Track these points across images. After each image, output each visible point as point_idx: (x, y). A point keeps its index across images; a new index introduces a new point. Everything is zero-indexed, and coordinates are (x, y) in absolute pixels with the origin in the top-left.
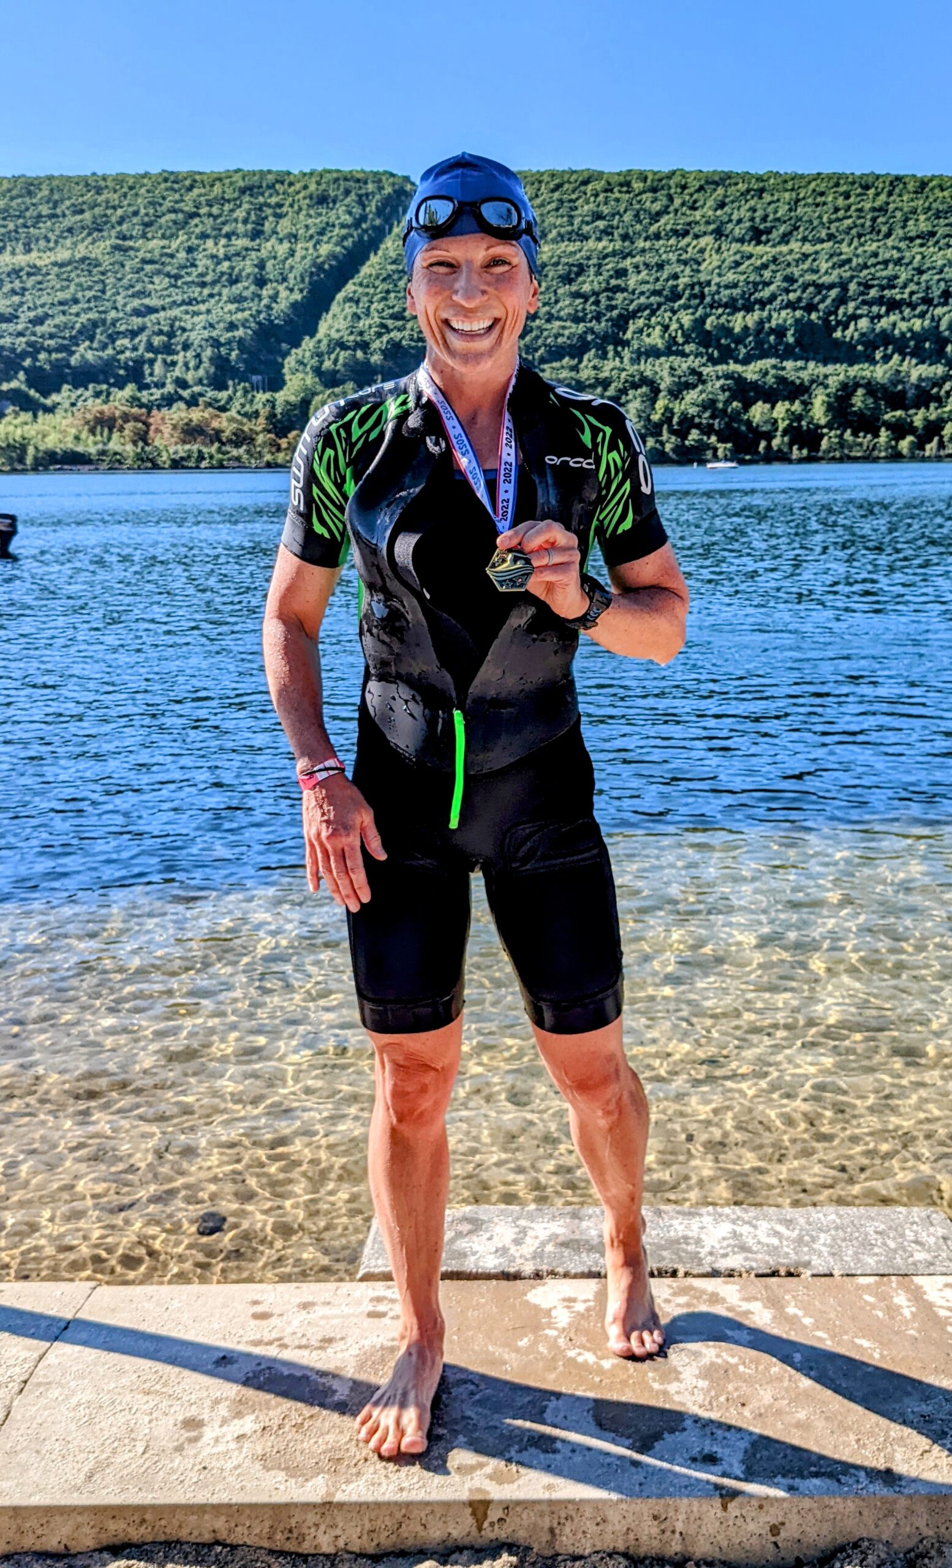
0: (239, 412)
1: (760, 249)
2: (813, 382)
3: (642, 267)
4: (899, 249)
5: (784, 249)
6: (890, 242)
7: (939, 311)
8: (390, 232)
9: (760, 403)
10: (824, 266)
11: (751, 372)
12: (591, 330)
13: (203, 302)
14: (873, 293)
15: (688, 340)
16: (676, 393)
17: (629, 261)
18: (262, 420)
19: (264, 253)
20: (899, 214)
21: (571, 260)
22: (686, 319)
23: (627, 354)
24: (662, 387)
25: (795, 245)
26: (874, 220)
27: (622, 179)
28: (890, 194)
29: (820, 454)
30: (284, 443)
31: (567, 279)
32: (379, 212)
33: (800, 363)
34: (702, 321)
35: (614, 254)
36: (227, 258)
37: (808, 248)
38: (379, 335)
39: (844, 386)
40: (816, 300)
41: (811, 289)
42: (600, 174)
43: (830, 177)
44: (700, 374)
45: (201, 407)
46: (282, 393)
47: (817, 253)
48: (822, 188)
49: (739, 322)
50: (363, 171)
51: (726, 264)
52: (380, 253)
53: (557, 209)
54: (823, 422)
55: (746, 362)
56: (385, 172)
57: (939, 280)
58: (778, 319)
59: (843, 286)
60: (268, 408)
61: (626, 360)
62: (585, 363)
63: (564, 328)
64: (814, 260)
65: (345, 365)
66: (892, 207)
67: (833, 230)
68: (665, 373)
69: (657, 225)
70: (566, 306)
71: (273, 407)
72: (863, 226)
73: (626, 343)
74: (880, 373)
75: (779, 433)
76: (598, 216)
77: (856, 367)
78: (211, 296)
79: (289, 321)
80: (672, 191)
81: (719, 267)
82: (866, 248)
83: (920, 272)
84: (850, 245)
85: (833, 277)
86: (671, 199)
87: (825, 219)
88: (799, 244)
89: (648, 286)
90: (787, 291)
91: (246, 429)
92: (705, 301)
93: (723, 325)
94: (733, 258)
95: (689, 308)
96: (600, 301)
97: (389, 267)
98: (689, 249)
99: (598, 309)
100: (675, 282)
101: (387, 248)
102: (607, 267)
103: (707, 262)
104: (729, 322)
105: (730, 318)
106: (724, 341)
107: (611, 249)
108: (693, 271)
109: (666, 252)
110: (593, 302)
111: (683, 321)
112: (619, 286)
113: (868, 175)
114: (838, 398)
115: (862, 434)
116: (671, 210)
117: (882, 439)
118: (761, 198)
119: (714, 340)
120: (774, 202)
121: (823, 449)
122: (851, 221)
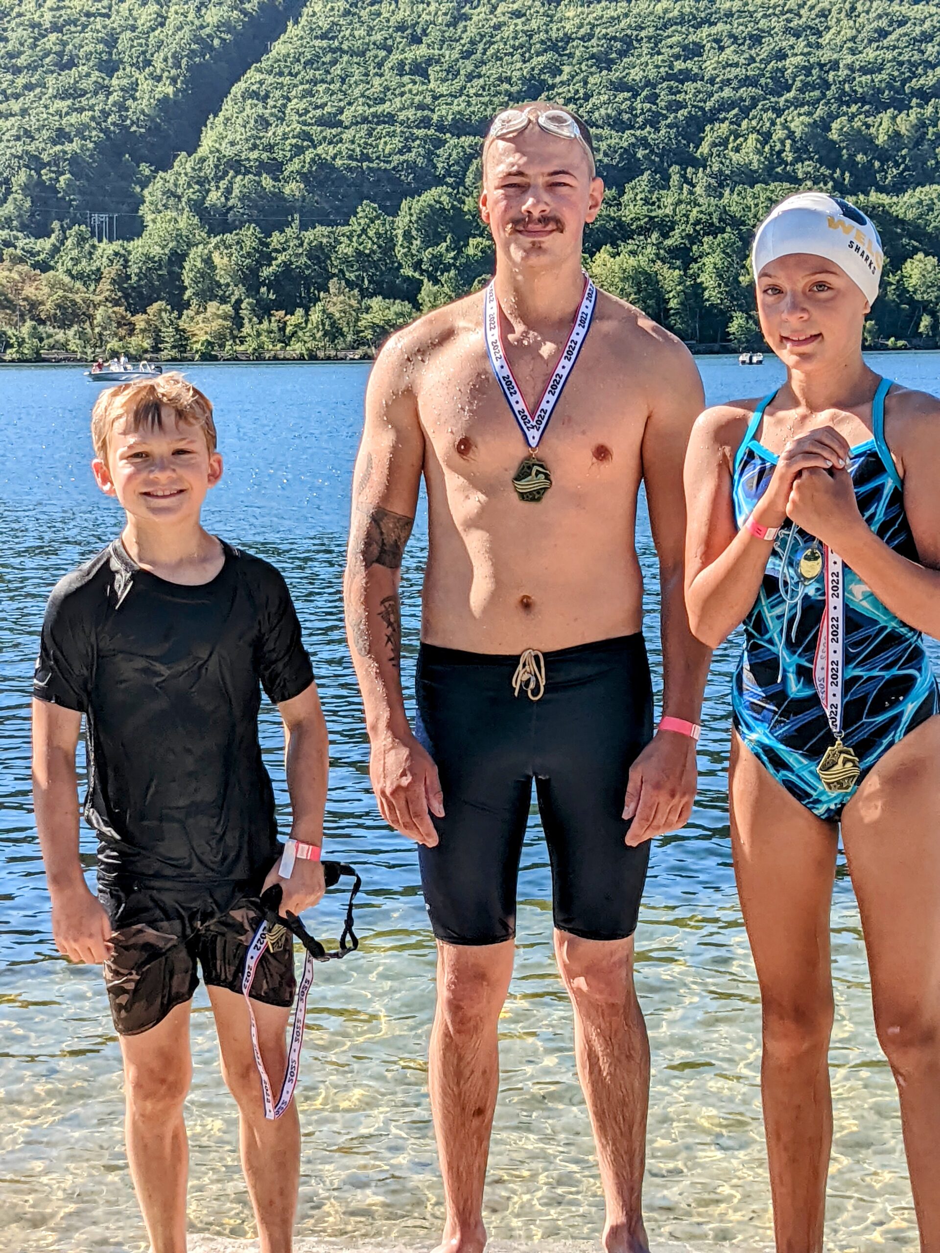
0: (69, 272)
3: (727, 42)
9: (920, 255)
11: (904, 205)
12: (644, 142)
13: (17, 96)
17: (705, 30)
18: (105, 285)
19: (115, 21)
21: (611, 31)
22: (798, 123)
23: (702, 179)
30: (140, 321)
31: (603, 62)
34: (825, 124)
35: (682, 20)
36: (56, 28)
38: (299, 150)
45: (7, 263)
46: (138, 242)
49: (883, 126)
51: (864, 34)
52: (303, 21)
55: (898, 188)
60: (117, 266)
61: (698, 190)
65: (243, 198)
70: (601, 104)
71: (125, 266)
73: (702, 163)
78: (29, 87)
79: (154, 130)
81: (853, 39)
89: (735, 71)
91: (78, 298)
92: (829, 93)
93: (859, 131)
94: (875, 25)
95: (802, 105)
96: (657, 96)
97: (317, 43)
98: (802, 12)
99: (654, 108)
100: (780, 65)
101: (314, 14)
102: (669, 41)
103: (832, 31)
104: (868, 127)
105: (870, 120)
106: (859, 157)
107: (676, 13)
108: (809, 45)
109: (765, 16)
110: (646, 97)
111: (792, 126)
112: (688, 71)
119: (844, 154)
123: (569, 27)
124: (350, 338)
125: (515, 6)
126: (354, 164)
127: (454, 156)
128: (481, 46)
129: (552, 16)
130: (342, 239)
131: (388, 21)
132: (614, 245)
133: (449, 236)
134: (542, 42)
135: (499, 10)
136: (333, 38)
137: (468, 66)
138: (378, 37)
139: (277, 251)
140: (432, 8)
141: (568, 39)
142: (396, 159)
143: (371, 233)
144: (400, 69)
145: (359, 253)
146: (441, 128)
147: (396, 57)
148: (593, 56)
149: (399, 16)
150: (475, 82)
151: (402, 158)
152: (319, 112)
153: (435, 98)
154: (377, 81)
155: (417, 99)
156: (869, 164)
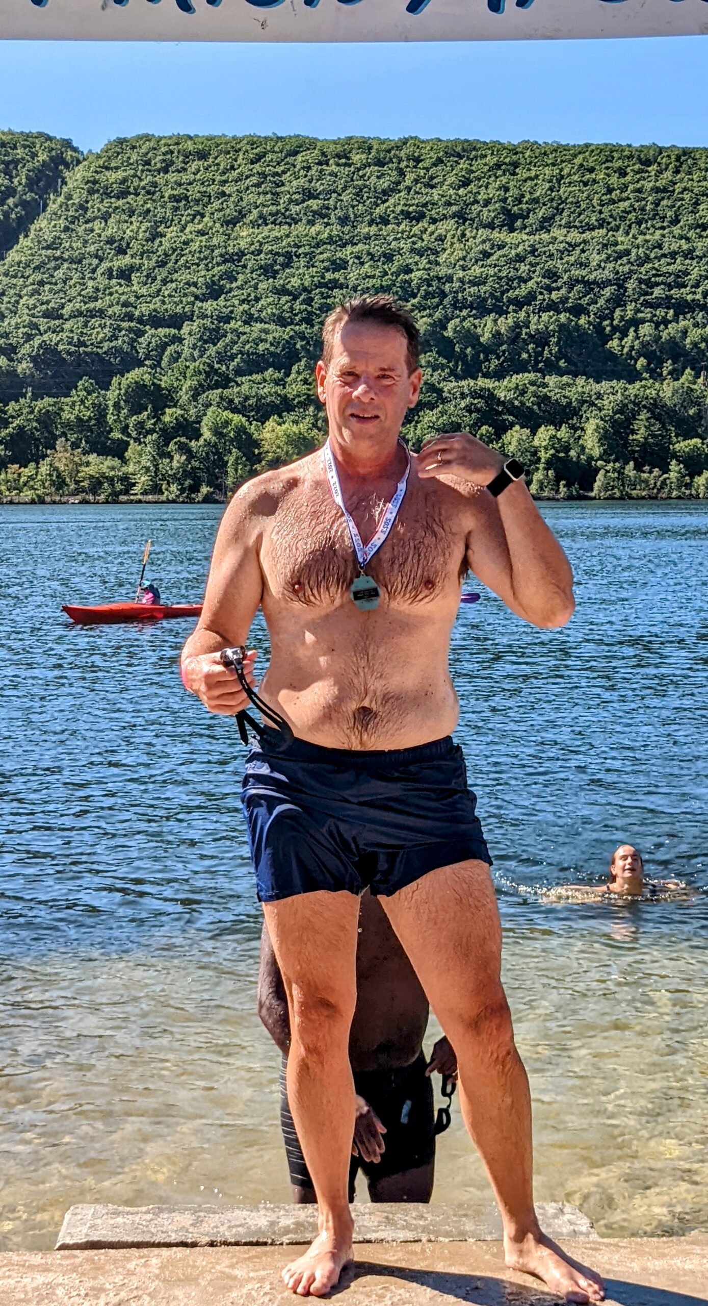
1: (515, 237)
2: (583, 402)
3: (365, 258)
4: (688, 239)
5: (545, 236)
6: (677, 230)
8: (44, 211)
9: (517, 427)
10: (595, 259)
11: (504, 389)
14: (658, 292)
17: (349, 247)
20: (687, 196)
21: (276, 248)
25: (557, 233)
26: (657, 203)
27: (339, 148)
28: (677, 172)
29: (592, 494)
31: (268, 271)
32: (31, 184)
33: (565, 379)
34: (443, 324)
35: (331, 240)
37: (574, 236)
38: (29, 338)
39: (622, 409)
40: (585, 301)
41: (579, 287)
42: (311, 144)
43: (601, 149)
44: (440, 391)
47: (585, 242)
48: (591, 163)
49: (487, 328)
50: (11, 132)
51: (472, 255)
52: (32, 235)
53: (258, 185)
55: (499, 375)
56: (40, 135)
58: (538, 323)
59: (620, 282)
62: (293, 376)
63: (266, 332)
64: (583, 251)
66: (678, 187)
67: (606, 215)
69: (383, 207)
70: (268, 305)
72: (643, 209)
74: (667, 390)
75: (541, 466)
76: (310, 194)
77: (638, 384)
80: (404, 164)
81: (464, 259)
82: (648, 237)
84: (627, 233)
85: (607, 274)
86: (402, 173)
87: (595, 202)
88: (564, 231)
89: (372, 282)
90: (550, 289)
92: (446, 301)
93: (469, 330)
94: (480, 247)
95: (425, 309)
96: (312, 299)
97: (44, 252)
98: (424, 236)
99: (309, 308)
100: (407, 277)
101: (41, 229)
102: (321, 257)
103: (448, 252)
104: (476, 327)
105: (476, 322)
106: (469, 351)
107: (326, 235)
108: (430, 262)
109: (395, 239)
110: (304, 300)
112: (335, 281)
113: (649, 148)
114: (614, 423)
115: (647, 468)
116: (401, 187)
117: (673, 475)
118: (514, 174)
119: (457, 349)
120: (531, 179)
121: (597, 485)
122: (627, 203)
123: (243, 244)
124: (73, 486)
125: (200, 227)
126: (73, 349)
127: (154, 344)
128: (173, 257)
129: (229, 235)
130: (65, 408)
131: (100, 236)
132: (281, 417)
133: (150, 406)
134: (221, 256)
135: (187, 230)
136: (56, 249)
137: (162, 273)
138: (92, 249)
139: (13, 417)
140: (134, 227)
141: (242, 254)
142: (106, 345)
143: (87, 404)
144: (110, 274)
145: (79, 419)
146: (140, 321)
147: (105, 265)
148: (261, 268)
149: (109, 232)
150: (169, 285)
151: (112, 344)
152: (44, 307)
153: (138, 298)
154: (90, 283)
155: (123, 298)
156: (476, 356)
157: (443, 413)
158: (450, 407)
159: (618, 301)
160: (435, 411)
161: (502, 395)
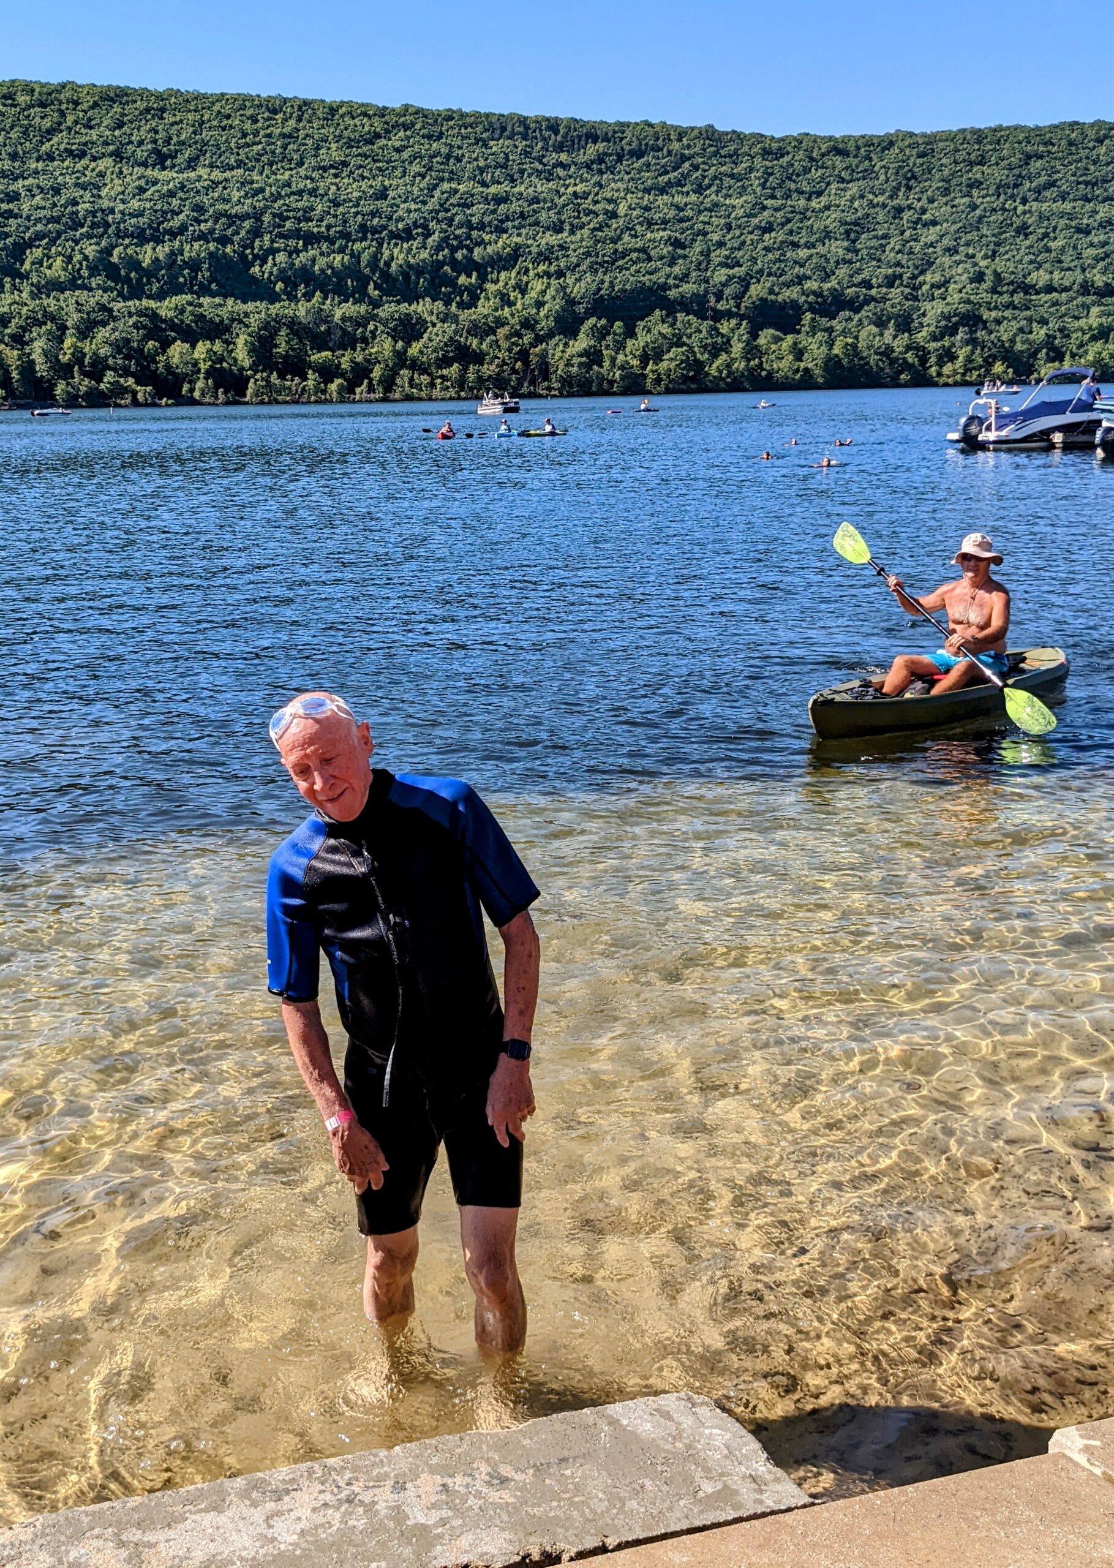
1: (166, 175)
2: (233, 320)
3: (36, 191)
4: (312, 179)
5: (192, 175)
6: (302, 171)
7: (357, 246)
9: (179, 342)
10: (236, 195)
11: (166, 308)
14: (288, 224)
15: (94, 271)
16: (86, 330)
17: (20, 182)
20: (309, 142)
22: (91, 250)
23: (26, 287)
24: (69, 324)
25: (203, 172)
26: (285, 147)
28: (300, 120)
29: (246, 399)
33: (217, 300)
34: (108, 251)
37: (217, 175)
39: (266, 326)
40: (229, 232)
41: (223, 220)
43: (235, 98)
44: (110, 311)
47: (226, 180)
48: (227, 110)
49: (147, 255)
51: (130, 189)
54: (247, 364)
55: (161, 296)
57: (357, 214)
58: (192, 250)
59: (257, 216)
61: (25, 294)
64: (225, 188)
66: (301, 133)
67: (242, 157)
68: (72, 308)
69: (48, 145)
72: (273, 152)
73: (26, 276)
74: (302, 310)
75: (202, 376)
77: (277, 305)
80: (64, 107)
81: (123, 193)
82: (278, 177)
83: (337, 205)
84: (261, 174)
85: (246, 209)
86: (63, 114)
87: (233, 145)
88: (208, 170)
89: (44, 212)
90: (199, 222)
92: (110, 231)
93: (131, 257)
94: (136, 183)
95: (92, 237)
98: (87, 172)
100: (74, 209)
103: (108, 187)
104: (137, 254)
105: (138, 249)
106: (133, 275)
108: (93, 196)
109: (61, 174)
111: (86, 252)
112: (11, 211)
113: (275, 98)
114: (260, 338)
115: (289, 377)
116: (63, 127)
117: (310, 383)
118: (162, 118)
119: (123, 272)
120: (176, 123)
121: (249, 392)
122: (260, 147)
156: (139, 280)
157: (114, 330)
158: (120, 324)
159: (256, 233)
160: (108, 328)
161: (162, 313)
